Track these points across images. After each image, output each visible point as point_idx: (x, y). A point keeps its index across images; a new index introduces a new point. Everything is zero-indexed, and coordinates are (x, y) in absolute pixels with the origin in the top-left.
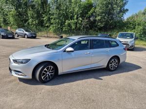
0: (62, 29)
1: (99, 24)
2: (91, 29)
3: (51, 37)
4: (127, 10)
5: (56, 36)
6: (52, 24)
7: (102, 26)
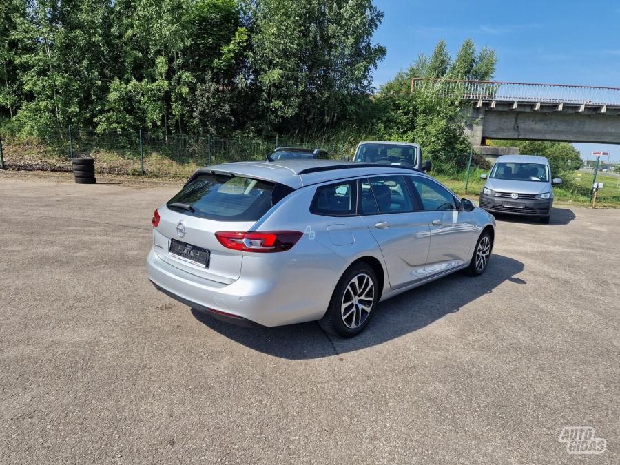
0: (90, 123)
1: (276, 103)
2: (240, 126)
3: (27, 168)
4: (382, 51)
5: (55, 160)
6: (30, 96)
7: (290, 113)
